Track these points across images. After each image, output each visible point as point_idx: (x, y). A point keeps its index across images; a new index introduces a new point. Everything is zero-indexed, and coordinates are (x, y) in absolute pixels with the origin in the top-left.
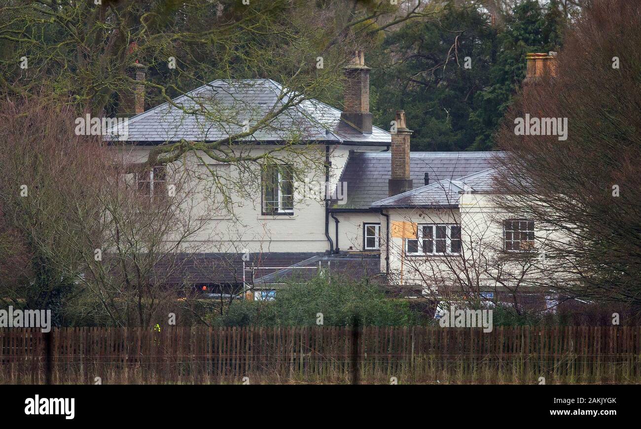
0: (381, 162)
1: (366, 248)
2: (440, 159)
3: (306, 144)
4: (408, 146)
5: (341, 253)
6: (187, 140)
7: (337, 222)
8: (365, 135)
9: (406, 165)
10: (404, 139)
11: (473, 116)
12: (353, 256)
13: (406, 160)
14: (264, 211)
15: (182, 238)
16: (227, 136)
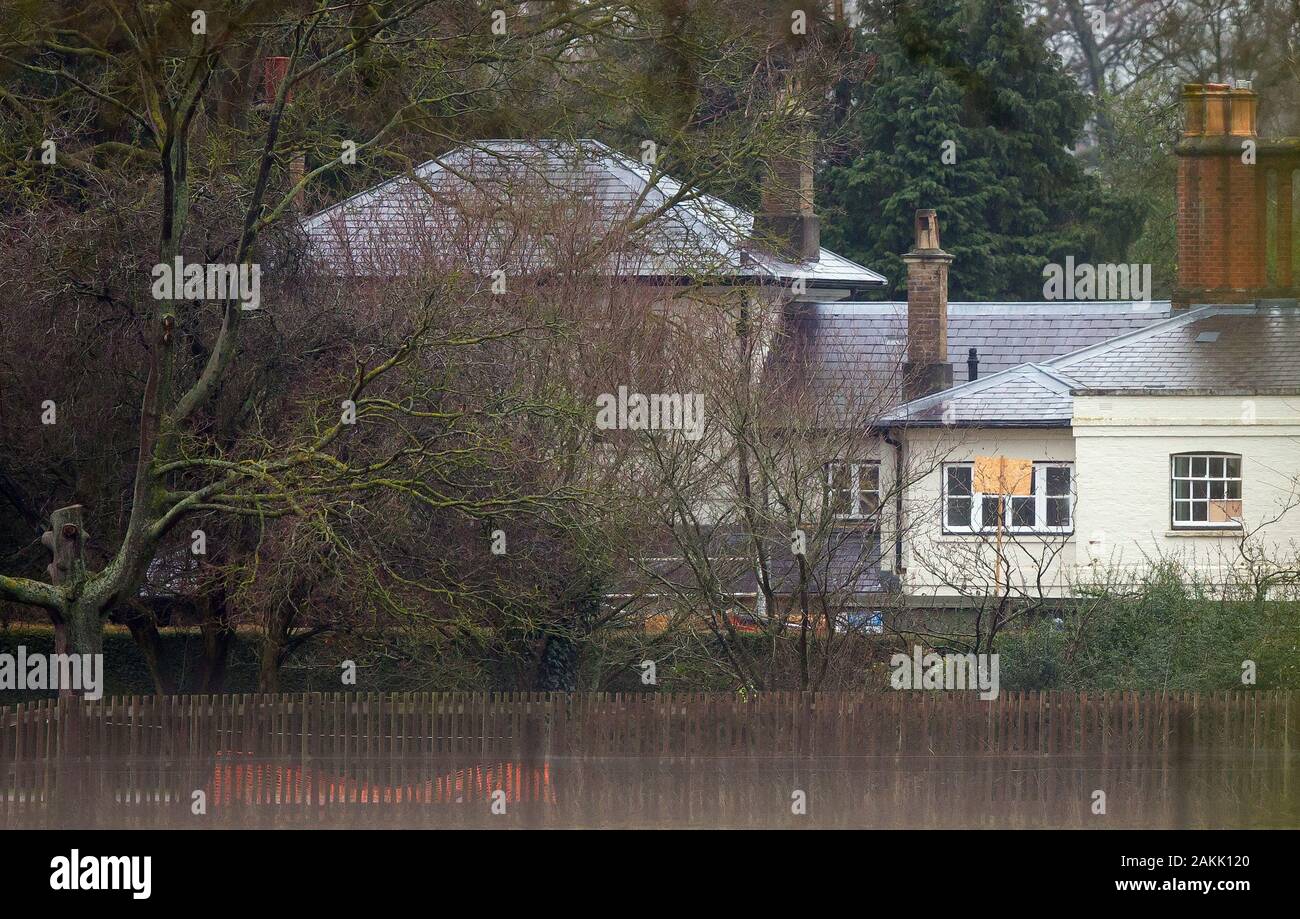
0: (856, 324)
4: (944, 289)
9: (941, 332)
10: (937, 273)
13: (941, 320)
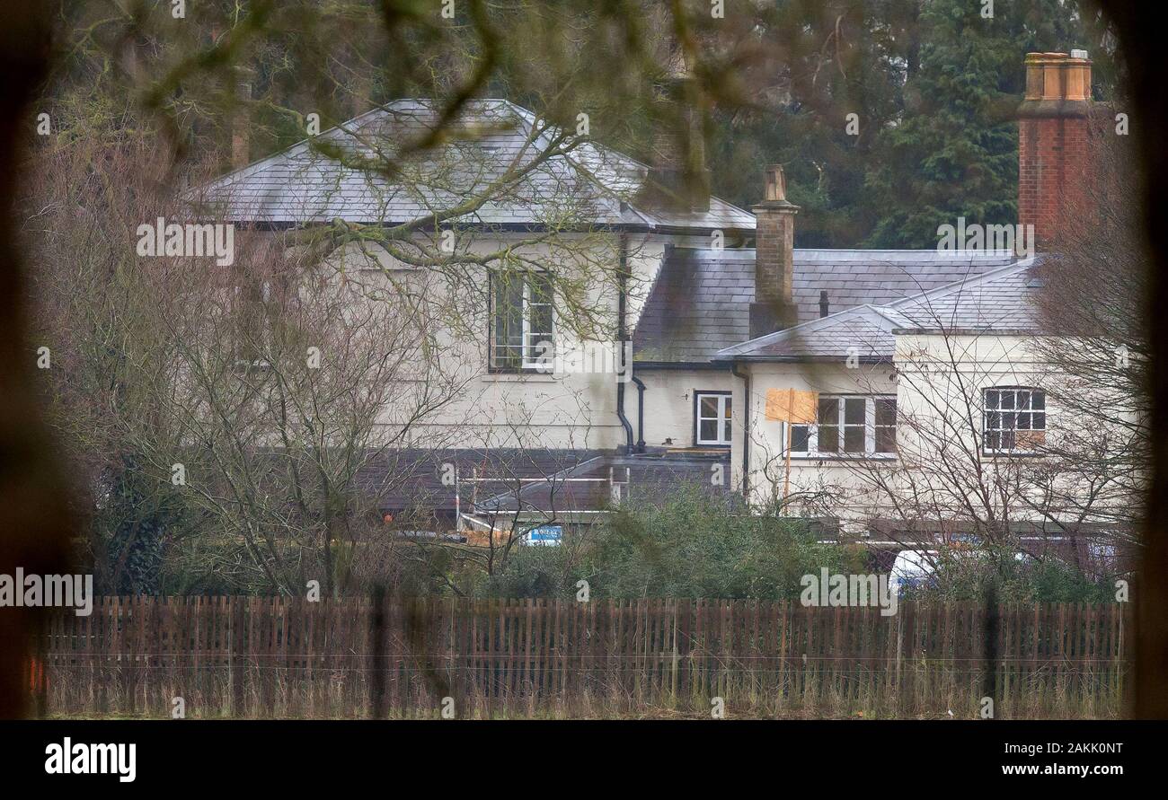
1: (700, 442)
2: (850, 264)
3: (588, 230)
4: (789, 237)
5: (648, 451)
6: (346, 220)
7: (641, 388)
8: (697, 214)
9: (786, 276)
10: (782, 223)
11: (872, 178)
12: (673, 457)
13: (786, 265)
14: (493, 365)
15: (413, 419)
16: (430, 213)
